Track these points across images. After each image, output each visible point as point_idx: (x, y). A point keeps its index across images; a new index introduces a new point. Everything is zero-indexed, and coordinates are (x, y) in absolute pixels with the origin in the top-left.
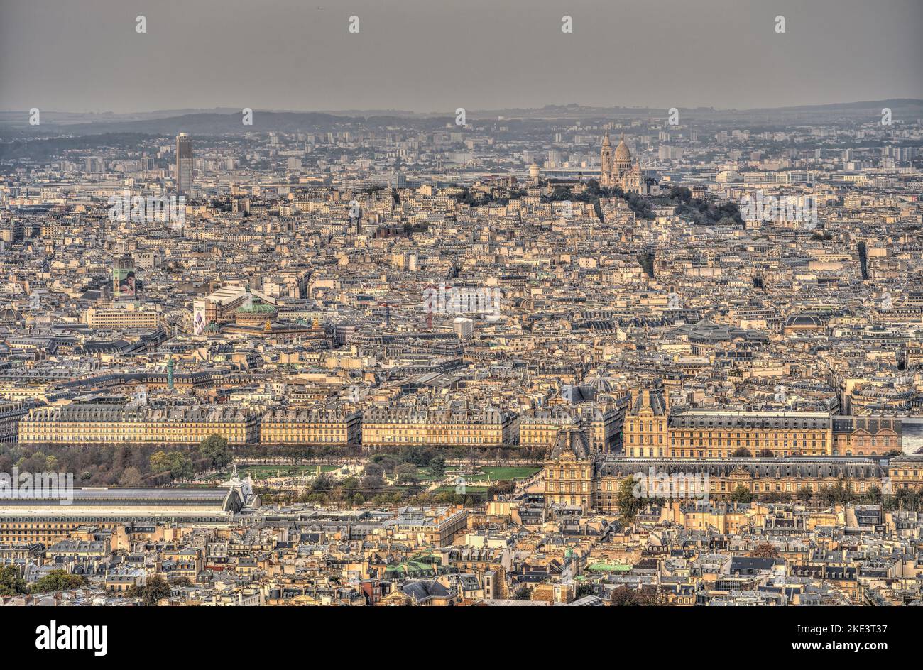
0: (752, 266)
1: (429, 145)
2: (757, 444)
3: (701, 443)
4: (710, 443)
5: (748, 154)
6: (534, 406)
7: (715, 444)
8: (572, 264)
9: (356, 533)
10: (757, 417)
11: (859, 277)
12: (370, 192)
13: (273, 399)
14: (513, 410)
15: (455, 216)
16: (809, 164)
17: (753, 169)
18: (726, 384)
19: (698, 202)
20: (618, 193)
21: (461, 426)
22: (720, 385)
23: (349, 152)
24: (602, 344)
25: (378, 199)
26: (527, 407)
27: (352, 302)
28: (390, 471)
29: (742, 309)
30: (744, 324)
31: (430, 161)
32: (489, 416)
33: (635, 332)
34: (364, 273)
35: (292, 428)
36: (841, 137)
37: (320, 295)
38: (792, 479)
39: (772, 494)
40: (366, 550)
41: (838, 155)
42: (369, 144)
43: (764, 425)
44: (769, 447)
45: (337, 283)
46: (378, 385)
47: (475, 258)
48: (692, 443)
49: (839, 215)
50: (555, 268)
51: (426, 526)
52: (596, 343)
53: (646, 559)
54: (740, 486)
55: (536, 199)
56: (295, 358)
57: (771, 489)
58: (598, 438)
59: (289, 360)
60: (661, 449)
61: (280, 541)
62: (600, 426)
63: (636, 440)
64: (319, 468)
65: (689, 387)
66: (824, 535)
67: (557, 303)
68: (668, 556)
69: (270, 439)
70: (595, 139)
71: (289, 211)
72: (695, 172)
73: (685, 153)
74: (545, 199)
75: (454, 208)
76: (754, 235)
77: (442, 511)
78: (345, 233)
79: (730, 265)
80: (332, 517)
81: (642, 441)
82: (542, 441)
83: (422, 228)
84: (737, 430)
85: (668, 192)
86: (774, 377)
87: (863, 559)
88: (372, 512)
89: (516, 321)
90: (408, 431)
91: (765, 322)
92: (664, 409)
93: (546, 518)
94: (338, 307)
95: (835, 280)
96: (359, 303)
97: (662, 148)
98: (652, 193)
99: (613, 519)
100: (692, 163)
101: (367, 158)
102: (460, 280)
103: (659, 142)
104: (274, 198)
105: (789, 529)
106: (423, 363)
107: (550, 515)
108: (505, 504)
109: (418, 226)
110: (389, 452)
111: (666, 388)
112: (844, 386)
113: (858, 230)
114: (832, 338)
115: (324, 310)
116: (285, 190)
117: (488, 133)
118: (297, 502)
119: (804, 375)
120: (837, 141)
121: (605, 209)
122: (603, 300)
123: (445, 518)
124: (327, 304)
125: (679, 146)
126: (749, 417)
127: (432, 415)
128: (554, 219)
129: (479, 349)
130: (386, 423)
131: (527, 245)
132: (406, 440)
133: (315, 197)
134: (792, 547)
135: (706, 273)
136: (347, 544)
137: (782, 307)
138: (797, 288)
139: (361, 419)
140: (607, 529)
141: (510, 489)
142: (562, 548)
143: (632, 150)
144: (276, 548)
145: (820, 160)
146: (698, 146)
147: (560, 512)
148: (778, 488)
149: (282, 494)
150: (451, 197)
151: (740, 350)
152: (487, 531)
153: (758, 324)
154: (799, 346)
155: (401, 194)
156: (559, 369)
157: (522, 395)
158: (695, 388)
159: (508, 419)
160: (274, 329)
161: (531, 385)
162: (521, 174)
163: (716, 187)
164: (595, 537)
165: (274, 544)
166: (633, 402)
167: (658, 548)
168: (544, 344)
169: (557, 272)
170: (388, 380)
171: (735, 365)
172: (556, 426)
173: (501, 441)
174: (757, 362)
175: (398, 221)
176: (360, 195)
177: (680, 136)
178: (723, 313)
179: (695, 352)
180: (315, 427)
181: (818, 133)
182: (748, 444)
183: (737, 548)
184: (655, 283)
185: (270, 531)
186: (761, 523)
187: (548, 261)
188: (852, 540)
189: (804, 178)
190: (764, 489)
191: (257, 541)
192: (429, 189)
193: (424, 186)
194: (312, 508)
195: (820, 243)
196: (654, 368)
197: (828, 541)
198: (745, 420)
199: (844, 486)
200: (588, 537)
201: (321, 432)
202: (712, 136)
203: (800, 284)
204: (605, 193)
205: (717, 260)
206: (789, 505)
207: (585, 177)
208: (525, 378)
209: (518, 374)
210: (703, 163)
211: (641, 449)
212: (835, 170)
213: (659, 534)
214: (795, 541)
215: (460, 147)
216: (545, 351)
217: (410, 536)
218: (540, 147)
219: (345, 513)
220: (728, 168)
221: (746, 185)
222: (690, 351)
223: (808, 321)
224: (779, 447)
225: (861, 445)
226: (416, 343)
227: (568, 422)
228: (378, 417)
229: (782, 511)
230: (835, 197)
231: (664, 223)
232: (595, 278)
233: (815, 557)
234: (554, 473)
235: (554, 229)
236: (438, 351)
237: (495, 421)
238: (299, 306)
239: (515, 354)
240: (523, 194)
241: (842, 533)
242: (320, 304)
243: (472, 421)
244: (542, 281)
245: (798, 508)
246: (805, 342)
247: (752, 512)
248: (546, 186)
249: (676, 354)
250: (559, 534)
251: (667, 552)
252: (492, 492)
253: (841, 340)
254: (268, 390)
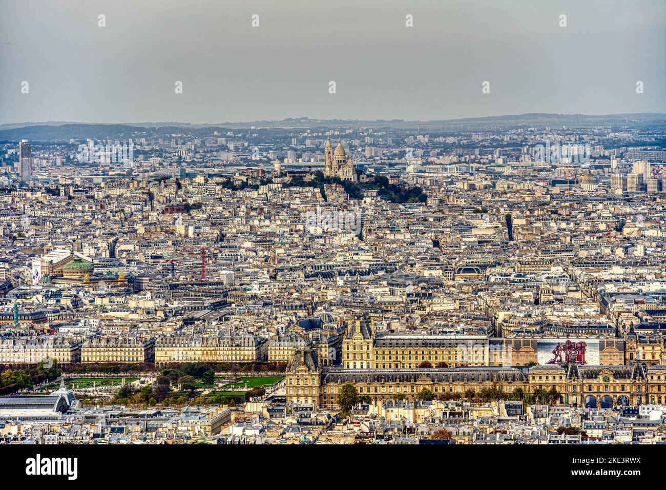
0: (432, 232)
1: (202, 147)
2: (436, 358)
3: (397, 359)
4: (403, 358)
5: (429, 152)
6: (278, 333)
7: (407, 359)
8: (305, 232)
9: (151, 426)
10: (436, 340)
11: (506, 239)
12: (160, 181)
13: (90, 331)
14: (263, 336)
15: (221, 198)
16: (471, 160)
17: (432, 163)
18: (413, 316)
19: (394, 186)
20: (337, 180)
21: (226, 348)
22: (410, 317)
23: (144, 153)
24: (327, 288)
25: (166, 186)
26: (273, 334)
27: (147, 260)
28: (174, 381)
29: (425, 262)
30: (427, 273)
31: (203, 158)
32: (246, 340)
33: (350, 279)
34: (156, 239)
35: (104, 351)
36: (493, 140)
37: (124, 255)
38: (461, 383)
39: (447, 394)
40: (158, 438)
41: (491, 153)
42: (159, 146)
43: (441, 344)
44: (445, 361)
45: (136, 247)
46: (166, 319)
47: (235, 227)
48: (390, 358)
49: (493, 196)
50: (292, 234)
51: (201, 421)
52: (322, 288)
53: (358, 442)
54: (424, 389)
55: (279, 185)
56: (106, 301)
57: (446, 390)
58: (324, 356)
59: (102, 302)
60: (368, 363)
61: (96, 433)
62: (325, 347)
63: (351, 357)
64: (123, 380)
65: (388, 318)
66: (484, 422)
67: (294, 259)
68: (374, 439)
69: (88, 359)
70: (320, 142)
71: (101, 195)
72: (391, 165)
73: (384, 152)
74: (285, 185)
75: (220, 192)
76: (433, 210)
77: (213, 409)
78: (142, 211)
79: (417, 231)
80: (134, 415)
81: (355, 357)
82: (284, 358)
83: (198, 206)
84: (422, 349)
85: (373, 179)
86: (448, 311)
87: (511, 439)
88: (162, 411)
89: (265, 272)
90: (188, 352)
91: (441, 272)
92: (370, 334)
93: (287, 413)
94: (137, 264)
95: (490, 241)
96: (152, 260)
97: (367, 148)
98: (361, 180)
99: (335, 414)
100: (389, 159)
101: (157, 156)
102: (225, 244)
103: (366, 144)
104: (90, 186)
105: (459, 419)
106: (199, 303)
107: (290, 411)
108: (258, 404)
109: (194, 205)
110: (174, 368)
111: (372, 319)
112: (497, 317)
113: (505, 206)
114: (488, 282)
115: (127, 266)
116: (98, 180)
117: (244, 138)
118: (108, 404)
119: (469, 309)
120: (490, 143)
121: (328, 192)
122: (327, 257)
123: (214, 415)
124: (129, 261)
125: (380, 147)
126: (430, 340)
127: (205, 340)
128: (291, 200)
129: (239, 293)
130: (172, 346)
131: (273, 218)
132: (186, 359)
133: (121, 185)
134: (461, 431)
135: (399, 237)
136: (144, 434)
137: (453, 261)
138: (463, 247)
139: (154, 344)
140: (331, 420)
141: (261, 393)
142: (299, 435)
143: (347, 150)
144: (92, 438)
145: (479, 156)
146: (393, 147)
147: (297, 409)
148: (451, 390)
149: (97, 399)
150: (218, 184)
151: (424, 291)
152: (245, 423)
153: (437, 273)
154: (465, 289)
155: (182, 182)
156: (296, 306)
157: (270, 326)
158: (392, 319)
159: (260, 343)
160: (91, 280)
161: (276, 318)
162: (268, 167)
163: (406, 176)
164: (322, 427)
165: (92, 435)
166: (349, 330)
167: (367, 433)
168: (285, 288)
169: (294, 237)
170: (173, 316)
171: (420, 302)
172: (294, 347)
173: (255, 358)
174: (435, 300)
175: (180, 202)
176: (153, 183)
177: (381, 140)
178: (412, 265)
179: (392, 293)
180: (121, 350)
181: (476, 138)
182: (430, 359)
183: (422, 433)
184: (364, 244)
185: (88, 426)
186: (439, 414)
187: (288, 229)
188: (504, 426)
189: (468, 169)
190: (441, 391)
191: (79, 433)
192: (202, 178)
193: (199, 176)
194: (118, 409)
195: (479, 215)
196: (363, 305)
197: (486, 427)
198: (428, 341)
199: (497, 387)
200: (317, 427)
201: (125, 354)
202: (403, 140)
203: (465, 244)
204: (329, 181)
205: (407, 228)
206: (459, 402)
207: (313, 169)
208: (272, 313)
209: (267, 311)
210: (397, 159)
211: (355, 363)
212: (489, 163)
213: (368, 424)
214: (464, 427)
215: (224, 148)
216: (286, 294)
217: (190, 428)
218: (282, 148)
219: (142, 412)
220: (415, 162)
221: (427, 174)
222: (389, 293)
223: (471, 270)
224: (451, 360)
226: (194, 289)
227: (302, 344)
228: (166, 343)
229: (454, 406)
230: (489, 183)
231: (370, 202)
232: (321, 241)
233: (477, 439)
234: (293, 381)
235: (292, 206)
236: (209, 294)
237: (250, 345)
238: (109, 263)
239: (265, 296)
240: (270, 181)
241: (496, 421)
242: (124, 261)
243: (234, 345)
244: (283, 244)
245: (465, 404)
246: (469, 285)
247: (432, 407)
248: (286, 176)
249: (379, 295)
250: (296, 424)
251: (373, 437)
252: (248, 395)
253: (495, 284)
254: (87, 324)
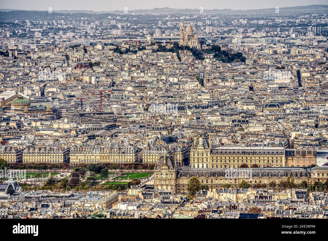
0: (249, 81)
1: (100, 26)
2: (251, 162)
3: (225, 162)
4: (230, 162)
5: (247, 30)
6: (149, 145)
7: (232, 162)
8: (166, 80)
9: (67, 204)
10: (251, 150)
11: (297, 86)
12: (73, 48)
13: (29, 143)
14: (139, 147)
15: (113, 59)
16: (275, 35)
17: (249, 37)
18: (236, 135)
19: (224, 52)
20: (187, 48)
21: (115, 154)
22: (234, 135)
23: (63, 29)
24: (180, 117)
25: (77, 51)
26: (146, 146)
27: (65, 98)
28: (82, 175)
29: (244, 100)
30: (245, 108)
31: (101, 33)
32: (129, 150)
33: (196, 111)
34: (70, 85)
35: (37, 156)
36: (289, 22)
37: (50, 95)
38: (267, 177)
39: (258, 184)
40: (72, 211)
41: (288, 30)
42: (73, 25)
43: (254, 153)
44: (256, 163)
45: (58, 90)
46: (77, 136)
47: (122, 78)
48: (221, 162)
49: (288, 58)
50: (159, 82)
51: (99, 200)
52: (177, 117)
53: (200, 214)
54: (243, 181)
55: (150, 51)
56: (38, 124)
57: (257, 182)
58: (178, 159)
59: (36, 125)
60: (207, 164)
61: (32, 207)
62: (179, 154)
63: (196, 160)
64: (50, 174)
65: (220, 136)
66: (281, 203)
67: (160, 98)
68: (211, 213)
69: (27, 161)
70: (177, 24)
71: (36, 56)
72: (222, 38)
73: (218, 30)
74: (154, 51)
75: (112, 55)
76: (249, 67)
77: (107, 193)
78: (61, 66)
79: (239, 80)
80: (56, 196)
81: (198, 161)
82: (152, 161)
83: (98, 64)
84: (242, 156)
85: (211, 47)
86: (259, 131)
87: (299, 214)
88: (74, 194)
89: (141, 106)
90: (91, 157)
91: (254, 106)
92: (209, 146)
93: (155, 196)
94: (59, 100)
95: (287, 87)
96: (68, 98)
97: (207, 28)
98: (203, 48)
99: (185, 196)
100: (221, 34)
101: (72, 32)
102: (115, 88)
103: (206, 25)
104: (29, 50)
105: (266, 200)
106: (98, 126)
107: (157, 195)
108: (136, 190)
109: (95, 63)
110: (82, 167)
111: (209, 137)
112: (290, 135)
113: (297, 64)
114: (285, 114)
115: (52, 102)
116: (33, 47)
117: (127, 21)
118: (39, 189)
119: (272, 130)
120: (287, 24)
121: (181, 56)
122: (181, 97)
123: (108, 196)
124: (53, 99)
125: (215, 27)
126: (247, 150)
127: (102, 149)
128: (158, 60)
129: (124, 120)
130: (81, 153)
131: (146, 72)
132: (90, 161)
133: (48, 50)
134: (267, 208)
135: (227, 84)
136: (63, 209)
137: (263, 99)
138: (269, 91)
139: (70, 151)
140: (183, 201)
141: (138, 183)
142: (162, 210)
143: (194, 29)
144: (30, 211)
145: (280, 33)
146: (224, 27)
147: (161, 193)
148: (260, 182)
149: (33, 186)
150: (111, 50)
151: (243, 119)
152: (128, 202)
153: (252, 107)
154: (270, 117)
155: (87, 49)
156: (161, 128)
157: (144, 140)
158: (223, 136)
159: (137, 151)
160: (29, 110)
161: (148, 135)
162: (143, 39)
163: (232, 45)
164: (177, 205)
165: (29, 209)
166: (195, 143)
167: (206, 209)
168: (154, 117)
169: (160, 84)
170: (82, 134)
171: (241, 126)
172: (159, 154)
173: (134, 161)
174: (251, 125)
175: (86, 61)
176: (69, 49)
177: (216, 22)
178: (236, 102)
179: (223, 120)
180: (48, 155)
181: (278, 21)
182: (247, 162)
183: (242, 209)
184: (204, 89)
185: (27, 203)
186: (252, 197)
187: (155, 79)
188: (295, 205)
189: (272, 41)
190: (254, 182)
191: (21, 208)
192: (101, 46)
193: (98, 45)
194: (47, 192)
195: (280, 70)
196: (204, 128)
197: (283, 205)
198: (246, 151)
199: (291, 180)
200: (174, 205)
201: (51, 158)
202: (230, 22)
203: (270, 89)
204: (182, 48)
205: (232, 78)
206: (266, 190)
207: (172, 41)
208: (145, 132)
209: (142, 131)
210: (226, 34)
211: (198, 164)
212: (287, 37)
213: (206, 203)
214: (268, 206)
215: (115, 27)
216: (154, 120)
217: (92, 205)
218: (152, 27)
219: (62, 195)
220: (238, 36)
221: (246, 44)
222: (221, 120)
223: (274, 106)
224: (261, 163)
225: (298, 162)
226: (95, 117)
227: (164, 152)
228: (77, 151)
229: (262, 192)
230: (286, 50)
231: (208, 62)
232: (177, 87)
233: (277, 213)
234: (158, 176)
235: (159, 64)
236: (105, 120)
237: (131, 152)
238: (40, 100)
239: (141, 121)
240: (144, 48)
241: (290, 202)
242: (50, 99)
243: (121, 152)
244: (153, 88)
245: (269, 191)
246: (273, 115)
247: (248, 193)
248: (154, 45)
249: (214, 121)
250: (160, 203)
251: (210, 211)
252: (129, 185)
253: (289, 114)
254: (26, 138)
